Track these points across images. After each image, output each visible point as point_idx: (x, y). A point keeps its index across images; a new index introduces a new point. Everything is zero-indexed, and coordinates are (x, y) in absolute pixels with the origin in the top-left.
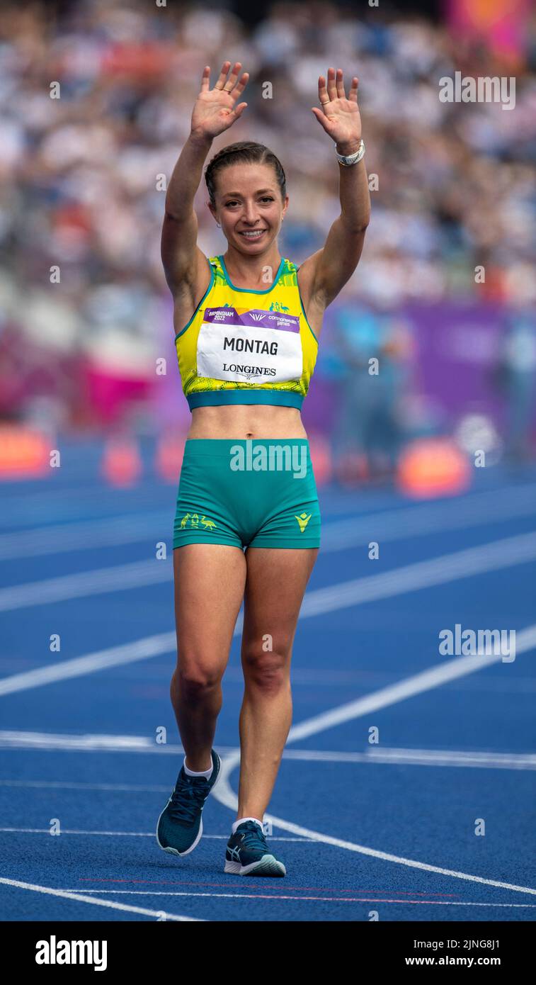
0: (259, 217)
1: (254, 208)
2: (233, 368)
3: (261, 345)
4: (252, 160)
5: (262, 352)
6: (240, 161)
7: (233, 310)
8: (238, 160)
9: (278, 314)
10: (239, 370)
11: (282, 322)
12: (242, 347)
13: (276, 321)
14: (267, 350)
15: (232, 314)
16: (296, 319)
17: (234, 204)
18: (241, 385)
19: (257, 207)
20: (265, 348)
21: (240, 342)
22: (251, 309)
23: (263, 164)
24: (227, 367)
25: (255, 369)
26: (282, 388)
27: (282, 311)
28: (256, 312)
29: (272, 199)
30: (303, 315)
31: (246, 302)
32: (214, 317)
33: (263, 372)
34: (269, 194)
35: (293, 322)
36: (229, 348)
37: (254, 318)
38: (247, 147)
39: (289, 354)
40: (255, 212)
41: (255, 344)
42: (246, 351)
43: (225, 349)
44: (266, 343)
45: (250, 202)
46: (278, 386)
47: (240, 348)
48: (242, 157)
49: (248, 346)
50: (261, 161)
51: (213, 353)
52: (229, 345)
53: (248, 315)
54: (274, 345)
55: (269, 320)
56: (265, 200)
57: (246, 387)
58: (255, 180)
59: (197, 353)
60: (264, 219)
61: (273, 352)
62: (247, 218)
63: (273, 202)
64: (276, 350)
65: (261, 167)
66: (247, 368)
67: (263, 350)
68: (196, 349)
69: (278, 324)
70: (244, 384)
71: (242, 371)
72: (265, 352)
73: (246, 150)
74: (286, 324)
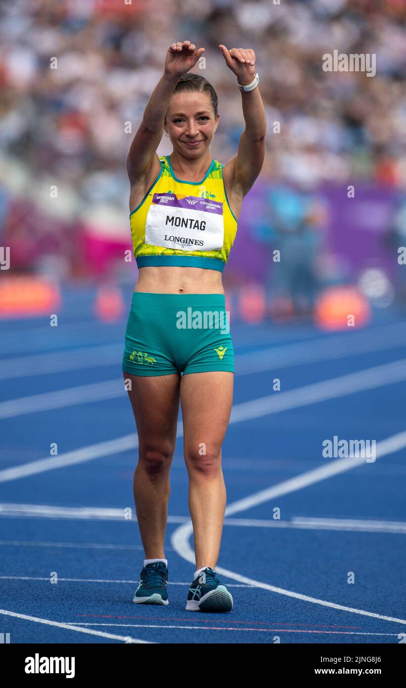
0: (198, 132)
1: (195, 125)
2: (172, 239)
3: (194, 223)
4: (194, 89)
5: (194, 228)
6: (185, 90)
7: (174, 196)
8: (183, 88)
9: (207, 201)
10: (176, 240)
11: (210, 206)
12: (179, 223)
13: (205, 206)
14: (198, 227)
15: (173, 198)
16: (221, 204)
17: (180, 121)
18: (177, 252)
19: (197, 125)
20: (197, 225)
22: (188, 196)
23: (202, 92)
24: (168, 238)
25: (188, 240)
26: (207, 255)
27: (210, 198)
28: (191, 198)
29: (208, 118)
30: (226, 201)
31: (183, 190)
32: (159, 200)
33: (194, 243)
34: (206, 115)
35: (218, 206)
36: (170, 224)
37: (189, 202)
38: (190, 79)
39: (214, 230)
40: (195, 128)
41: (189, 222)
42: (182, 226)
43: (166, 224)
44: (197, 221)
45: (192, 121)
46: (204, 254)
47: (177, 224)
48: (186, 86)
49: (184, 223)
50: (201, 90)
51: (158, 227)
52: (170, 221)
53: (185, 200)
54: (203, 223)
55: (200, 205)
56: (203, 118)
57: (181, 254)
58: (196, 104)
59: (146, 226)
60: (201, 132)
61: (202, 228)
62: (189, 132)
63: (209, 120)
64: (204, 227)
65: (200, 94)
66: (182, 239)
67: (195, 226)
68: (146, 223)
69: (207, 208)
70: (180, 252)
71: (178, 241)
72: (196, 228)
73: (189, 81)
74: (212, 208)
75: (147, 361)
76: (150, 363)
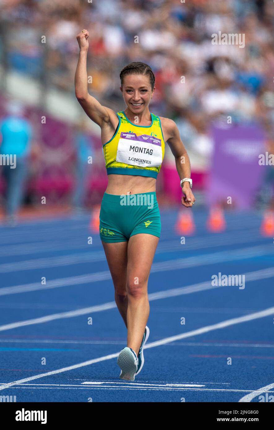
0: (140, 98)
1: (138, 94)
2: (133, 159)
3: (146, 150)
4: (139, 73)
5: (146, 153)
6: (134, 73)
7: (135, 134)
8: (133, 72)
9: (153, 138)
10: (136, 160)
11: (155, 141)
12: (138, 150)
13: (153, 140)
14: (148, 153)
15: (134, 136)
16: (160, 140)
17: (130, 91)
18: (135, 167)
19: (140, 94)
20: (148, 152)
21: (137, 148)
22: (143, 134)
23: (145, 75)
24: (130, 159)
25: (143, 160)
26: (152, 170)
27: (155, 136)
28: (145, 136)
29: (146, 91)
30: (163, 139)
31: (140, 131)
32: (125, 136)
33: (146, 162)
34: (145, 88)
35: (159, 141)
37: (144, 138)
38: (138, 66)
39: (157, 155)
40: (138, 96)
41: (144, 150)
42: (139, 152)
43: (130, 150)
44: (148, 149)
45: (137, 92)
48: (135, 71)
49: (141, 150)
50: (144, 74)
51: (125, 152)
52: (132, 149)
53: (141, 137)
54: (151, 151)
55: (151, 140)
56: (143, 91)
57: (138, 168)
58: (139, 82)
59: (117, 151)
60: (142, 98)
61: (151, 154)
62: (135, 98)
63: (147, 92)
64: (152, 153)
65: (143, 76)
66: (139, 160)
67: (147, 152)
68: (117, 149)
69: (154, 142)
70: (137, 167)
71: (137, 161)
72: (147, 153)
73: (137, 68)
74: (156, 142)
75: (109, 234)
76: (111, 235)
